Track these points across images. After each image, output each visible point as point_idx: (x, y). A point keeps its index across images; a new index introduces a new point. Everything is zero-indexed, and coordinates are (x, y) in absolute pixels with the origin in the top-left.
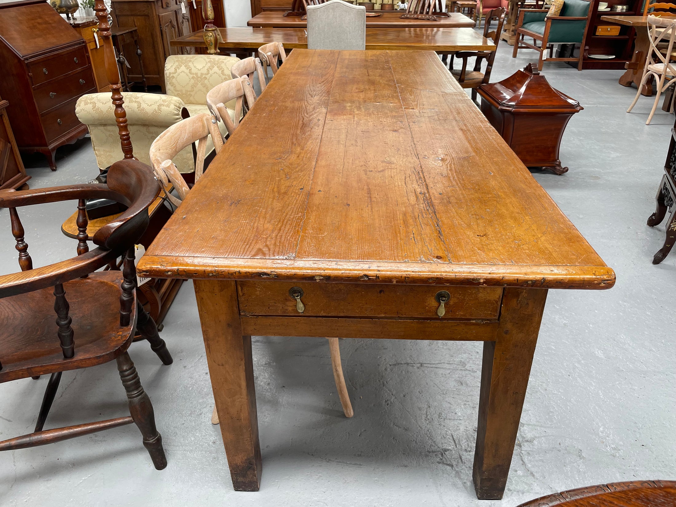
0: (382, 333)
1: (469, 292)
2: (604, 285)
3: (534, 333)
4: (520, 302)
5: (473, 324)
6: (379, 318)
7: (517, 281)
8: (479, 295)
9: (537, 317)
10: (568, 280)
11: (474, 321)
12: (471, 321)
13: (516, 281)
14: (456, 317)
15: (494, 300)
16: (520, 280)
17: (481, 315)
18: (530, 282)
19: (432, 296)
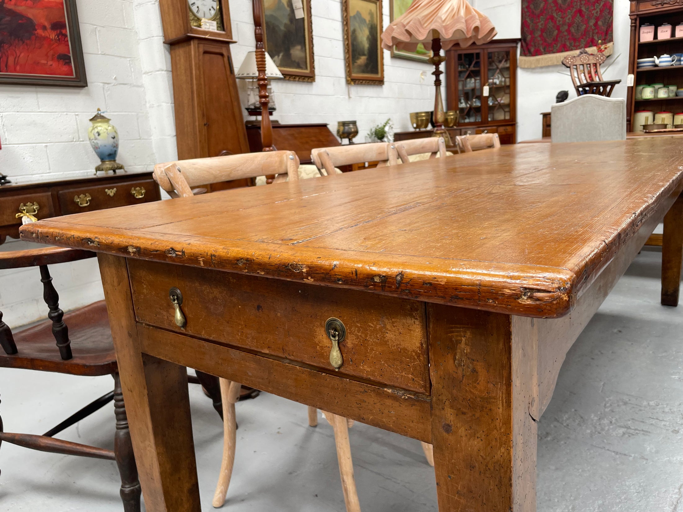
0: (269, 383)
1: (370, 326)
2: (529, 302)
3: (501, 446)
4: (460, 365)
5: (389, 396)
6: (263, 355)
7: (356, 275)
8: (387, 335)
9: (501, 406)
10: (445, 280)
11: (390, 391)
12: (385, 389)
13: (354, 274)
14: (361, 374)
15: (414, 351)
16: (360, 274)
17: (397, 379)
18: (377, 279)
19: (321, 326)
